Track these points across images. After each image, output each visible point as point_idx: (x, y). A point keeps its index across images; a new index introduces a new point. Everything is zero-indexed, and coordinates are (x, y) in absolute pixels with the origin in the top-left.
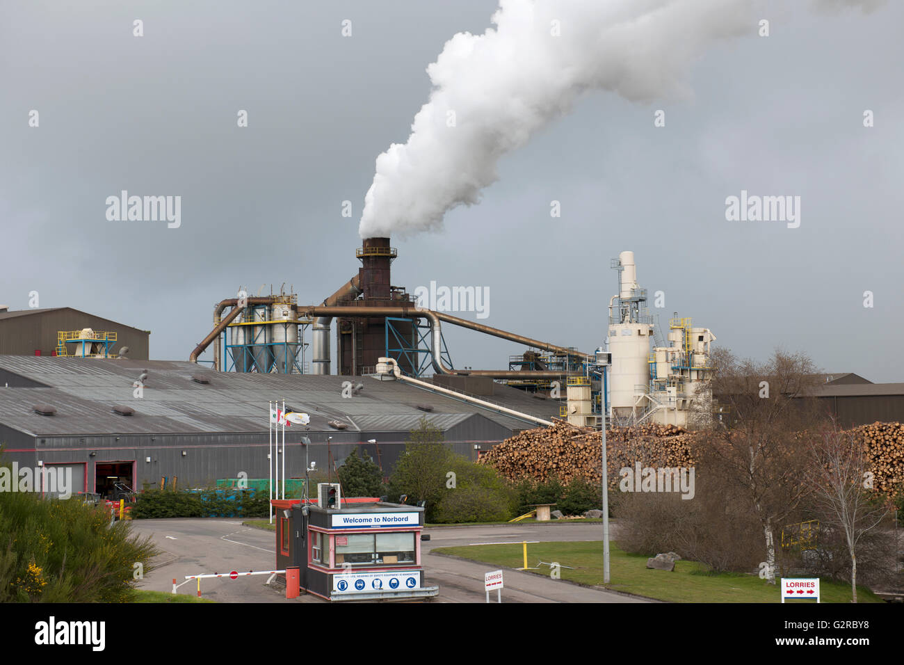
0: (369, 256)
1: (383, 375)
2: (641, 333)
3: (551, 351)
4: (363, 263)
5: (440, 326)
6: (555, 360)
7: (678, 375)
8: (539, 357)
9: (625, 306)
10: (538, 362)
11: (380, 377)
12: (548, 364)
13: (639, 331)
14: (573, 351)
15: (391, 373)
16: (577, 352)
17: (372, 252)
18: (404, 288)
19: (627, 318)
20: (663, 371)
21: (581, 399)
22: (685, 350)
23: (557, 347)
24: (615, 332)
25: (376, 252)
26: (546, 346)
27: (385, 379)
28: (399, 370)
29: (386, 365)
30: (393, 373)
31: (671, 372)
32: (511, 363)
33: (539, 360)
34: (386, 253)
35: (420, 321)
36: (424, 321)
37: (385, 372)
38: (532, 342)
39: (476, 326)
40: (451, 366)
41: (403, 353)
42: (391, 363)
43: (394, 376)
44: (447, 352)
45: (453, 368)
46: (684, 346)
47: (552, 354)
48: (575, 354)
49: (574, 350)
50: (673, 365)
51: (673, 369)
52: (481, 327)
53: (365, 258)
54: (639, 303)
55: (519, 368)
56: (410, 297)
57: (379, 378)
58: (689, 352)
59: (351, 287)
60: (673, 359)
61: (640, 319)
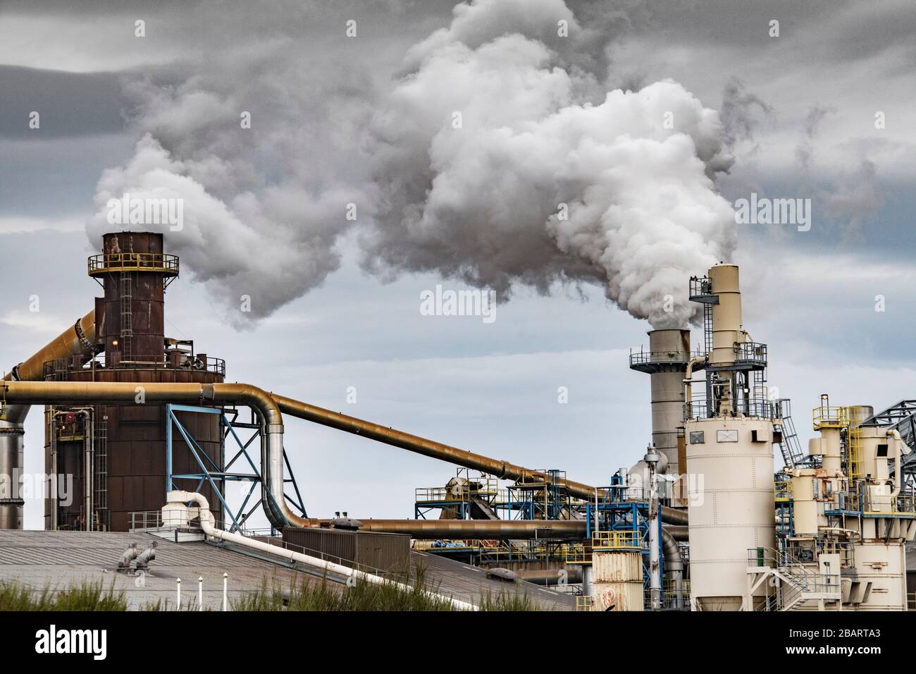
0: (118, 273)
1: (178, 530)
2: (759, 439)
3: (512, 477)
4: (106, 287)
5: (281, 423)
6: (517, 497)
7: (836, 529)
8: (479, 491)
9: (722, 379)
10: (477, 501)
11: (173, 534)
12: (496, 506)
13: (754, 433)
14: (558, 480)
15: (196, 524)
16: (565, 481)
17: (126, 264)
18: (191, 343)
19: (726, 406)
20: (809, 521)
21: (625, 580)
22: (846, 475)
23: (522, 469)
24: (702, 434)
25: (135, 264)
26: (500, 467)
27: (183, 537)
28: (213, 520)
29: (184, 508)
30: (199, 525)
31: (824, 522)
32: (418, 505)
33: (479, 497)
34: (156, 265)
35: (236, 412)
36: (245, 414)
37: (184, 524)
38: (470, 458)
39: (353, 423)
40: (303, 510)
41: (208, 481)
42: (196, 504)
43: (202, 532)
44: (293, 480)
45: (305, 515)
46: (844, 466)
47: (511, 483)
48: (562, 485)
49: (561, 475)
50: (827, 508)
51: (827, 515)
52: (365, 427)
53: (107, 277)
54: (751, 374)
55: (435, 514)
56: (209, 362)
57: (171, 536)
58: (855, 479)
59: (76, 340)
60: (827, 495)
61: (752, 408)
